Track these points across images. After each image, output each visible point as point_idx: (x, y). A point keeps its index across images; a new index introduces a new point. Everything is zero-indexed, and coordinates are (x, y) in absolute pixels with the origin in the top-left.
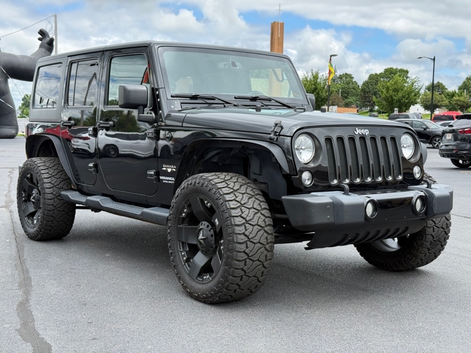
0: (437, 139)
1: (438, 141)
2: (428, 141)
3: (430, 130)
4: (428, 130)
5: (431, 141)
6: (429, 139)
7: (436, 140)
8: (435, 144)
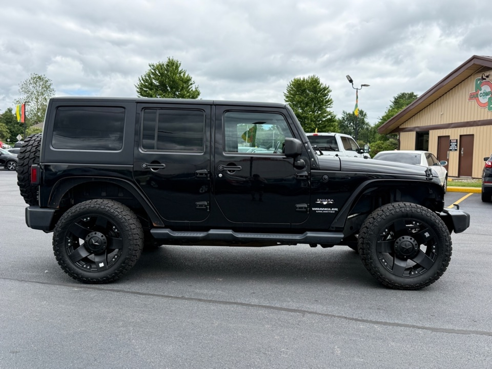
0: (12, 163)
1: (12, 164)
2: (3, 164)
3: (5, 156)
4: (2, 155)
5: (6, 164)
6: (4, 163)
7: (10, 164)
8: (10, 167)
